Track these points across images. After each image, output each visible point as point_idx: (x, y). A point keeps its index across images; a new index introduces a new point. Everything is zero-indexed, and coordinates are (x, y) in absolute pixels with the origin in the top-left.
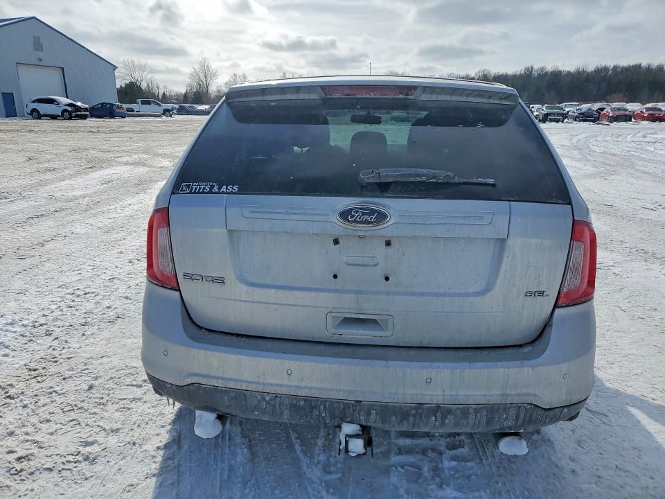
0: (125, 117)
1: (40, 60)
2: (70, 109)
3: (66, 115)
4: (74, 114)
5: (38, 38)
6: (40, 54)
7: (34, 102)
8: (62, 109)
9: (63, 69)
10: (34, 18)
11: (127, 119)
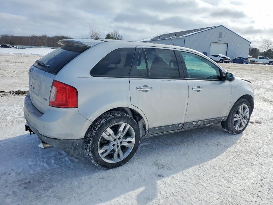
0: (248, 63)
1: (220, 41)
2: (223, 59)
3: (221, 61)
4: (224, 61)
5: (221, 33)
6: (220, 39)
7: (212, 56)
8: (220, 59)
9: (228, 44)
10: (222, 26)
11: (248, 64)
